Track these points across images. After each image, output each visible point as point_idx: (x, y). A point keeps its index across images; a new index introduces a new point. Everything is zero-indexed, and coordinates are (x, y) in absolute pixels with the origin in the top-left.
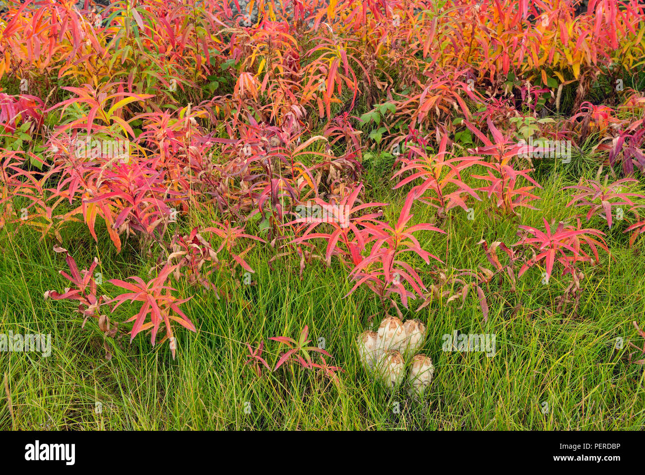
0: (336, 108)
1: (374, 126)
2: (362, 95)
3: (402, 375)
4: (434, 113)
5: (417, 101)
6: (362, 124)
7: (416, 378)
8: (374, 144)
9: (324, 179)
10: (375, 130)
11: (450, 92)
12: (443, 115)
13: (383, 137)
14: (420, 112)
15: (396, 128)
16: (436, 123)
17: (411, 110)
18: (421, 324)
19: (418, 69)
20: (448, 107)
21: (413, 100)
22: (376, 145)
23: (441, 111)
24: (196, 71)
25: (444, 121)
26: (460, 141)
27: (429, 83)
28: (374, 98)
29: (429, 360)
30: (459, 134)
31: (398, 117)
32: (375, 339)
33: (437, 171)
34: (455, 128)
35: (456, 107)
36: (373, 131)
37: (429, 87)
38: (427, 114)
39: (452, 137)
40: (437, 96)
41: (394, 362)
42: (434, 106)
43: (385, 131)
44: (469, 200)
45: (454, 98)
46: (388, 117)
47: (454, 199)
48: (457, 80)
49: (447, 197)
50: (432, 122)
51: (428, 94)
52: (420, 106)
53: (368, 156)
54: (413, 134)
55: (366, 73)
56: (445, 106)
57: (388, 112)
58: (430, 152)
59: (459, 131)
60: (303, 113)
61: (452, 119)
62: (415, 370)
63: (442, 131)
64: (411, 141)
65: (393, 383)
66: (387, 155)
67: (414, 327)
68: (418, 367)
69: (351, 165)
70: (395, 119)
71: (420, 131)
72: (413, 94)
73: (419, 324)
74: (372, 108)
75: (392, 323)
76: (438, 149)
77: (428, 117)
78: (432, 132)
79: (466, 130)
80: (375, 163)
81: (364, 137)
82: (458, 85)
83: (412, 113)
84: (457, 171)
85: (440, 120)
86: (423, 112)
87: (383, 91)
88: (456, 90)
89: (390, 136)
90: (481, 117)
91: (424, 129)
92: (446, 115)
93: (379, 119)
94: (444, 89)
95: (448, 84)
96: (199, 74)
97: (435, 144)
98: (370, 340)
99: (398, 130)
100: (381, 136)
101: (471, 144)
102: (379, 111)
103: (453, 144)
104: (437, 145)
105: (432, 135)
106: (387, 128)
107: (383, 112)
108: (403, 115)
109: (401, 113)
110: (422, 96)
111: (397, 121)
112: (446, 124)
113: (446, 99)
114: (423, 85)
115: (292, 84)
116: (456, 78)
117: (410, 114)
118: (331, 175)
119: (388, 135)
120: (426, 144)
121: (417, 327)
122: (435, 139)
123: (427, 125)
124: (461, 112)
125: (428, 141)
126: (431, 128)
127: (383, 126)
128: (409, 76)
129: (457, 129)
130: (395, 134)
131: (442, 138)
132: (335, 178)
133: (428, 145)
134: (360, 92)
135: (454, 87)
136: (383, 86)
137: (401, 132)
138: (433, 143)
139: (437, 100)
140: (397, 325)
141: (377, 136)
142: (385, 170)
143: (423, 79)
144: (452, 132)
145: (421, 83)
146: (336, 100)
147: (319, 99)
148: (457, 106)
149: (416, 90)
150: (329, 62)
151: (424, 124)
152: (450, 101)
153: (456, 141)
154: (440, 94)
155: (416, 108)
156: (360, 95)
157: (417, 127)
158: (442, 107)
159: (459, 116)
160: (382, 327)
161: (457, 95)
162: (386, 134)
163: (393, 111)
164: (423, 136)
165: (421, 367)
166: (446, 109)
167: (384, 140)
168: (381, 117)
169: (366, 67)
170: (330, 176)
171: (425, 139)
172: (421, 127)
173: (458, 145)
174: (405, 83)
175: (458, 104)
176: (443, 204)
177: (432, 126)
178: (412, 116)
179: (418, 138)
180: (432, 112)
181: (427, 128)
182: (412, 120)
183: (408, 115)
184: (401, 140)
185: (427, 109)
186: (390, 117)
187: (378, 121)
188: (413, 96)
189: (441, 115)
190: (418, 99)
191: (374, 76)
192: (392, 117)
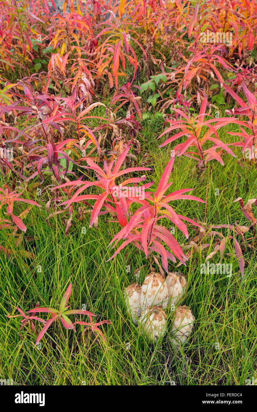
0: (123, 80)
1: (151, 93)
2: (142, 70)
3: (165, 329)
4: (196, 81)
5: (183, 73)
6: (142, 91)
7: (178, 330)
8: (151, 107)
9: (109, 137)
10: (152, 96)
11: (208, 64)
12: (203, 82)
13: (157, 101)
14: (185, 80)
15: (167, 94)
16: (197, 89)
17: (178, 80)
18: (183, 277)
19: (184, 48)
20: (206, 77)
21: (180, 71)
22: (152, 107)
23: (201, 79)
24: (24, 56)
25: (203, 87)
26: (215, 102)
27: (192, 58)
28: (152, 71)
29: (189, 313)
30: (215, 97)
31: (169, 85)
32: (140, 293)
33: (198, 130)
34: (211, 93)
35: (212, 75)
36: (150, 97)
37: (191, 60)
38: (190, 82)
39: (209, 100)
40: (198, 68)
41: (156, 319)
42: (195, 76)
43: (159, 96)
44: (224, 155)
45: (211, 69)
46: (161, 85)
47: (211, 154)
48: (213, 54)
49: (205, 152)
50: (194, 88)
51: (191, 66)
52: (185, 76)
53: (145, 116)
54: (179, 98)
55: (145, 53)
56: (204, 76)
57: (161, 82)
58: (192, 112)
59: (214, 95)
60: (91, 84)
61: (210, 86)
62: (177, 323)
63: (202, 95)
64: (178, 104)
65: (156, 337)
66: (159, 115)
67: (176, 281)
68: (180, 320)
69: (130, 124)
70: (166, 87)
71: (185, 96)
72: (180, 67)
73: (181, 278)
74: (150, 79)
75: (154, 281)
76: (199, 110)
77: (191, 85)
78: (195, 96)
79: (220, 94)
80: (151, 122)
81: (143, 101)
82: (214, 58)
83: (179, 81)
84: (213, 130)
85: (201, 87)
86: (187, 81)
87: (158, 66)
88: (213, 63)
89: (162, 101)
90: (231, 83)
91: (188, 94)
92: (205, 82)
93: (155, 87)
94: (203, 62)
95: (206, 58)
96: (27, 58)
97: (197, 105)
98: (135, 294)
99: (168, 96)
100: (156, 100)
101: (224, 105)
102: (154, 81)
103: (211, 105)
104: (198, 106)
105: (194, 99)
106: (160, 94)
107: (157, 82)
108: (173, 84)
109: (170, 82)
110: (186, 68)
111: (168, 88)
112: (204, 89)
113: (204, 70)
114: (187, 60)
115: (88, 62)
116: (213, 52)
117: (177, 82)
118: (115, 133)
119: (161, 99)
120: (189, 106)
121: (178, 281)
122: (197, 101)
123: (191, 91)
124: (216, 80)
125: (191, 103)
126: (194, 93)
127: (157, 93)
128: (178, 54)
129: (213, 93)
130: (166, 99)
131: (202, 100)
132: (118, 135)
133: (191, 107)
134: (141, 67)
135: (211, 60)
136: (158, 62)
137: (171, 97)
138: (195, 105)
139: (198, 70)
140: (159, 282)
141: (153, 100)
142: (158, 127)
143: (187, 55)
144: (209, 96)
145: (186, 58)
146: (123, 74)
147: (110, 74)
148: (214, 75)
149: (182, 64)
150: (115, 43)
151: (188, 90)
152: (208, 71)
153: (212, 102)
154: (200, 66)
155: (182, 78)
156: (141, 69)
157: (183, 93)
158: (202, 76)
159: (215, 83)
160: (146, 284)
161: (213, 66)
162: (160, 99)
163: (165, 80)
164: (187, 100)
165: (182, 320)
166: (205, 78)
167: (158, 104)
168: (156, 86)
169: (145, 48)
170: (113, 134)
171: (188, 102)
172: (185, 92)
173: (214, 106)
174: (175, 60)
175: (214, 73)
176: (202, 157)
177: (194, 91)
178: (179, 84)
179: (183, 101)
180: (194, 80)
181: (190, 93)
182: (179, 87)
183: (176, 84)
184: (171, 103)
185: (190, 78)
186: (162, 86)
187: (153, 88)
188: (180, 68)
189: (201, 82)
190: (184, 71)
191: (151, 55)
192: (164, 85)
